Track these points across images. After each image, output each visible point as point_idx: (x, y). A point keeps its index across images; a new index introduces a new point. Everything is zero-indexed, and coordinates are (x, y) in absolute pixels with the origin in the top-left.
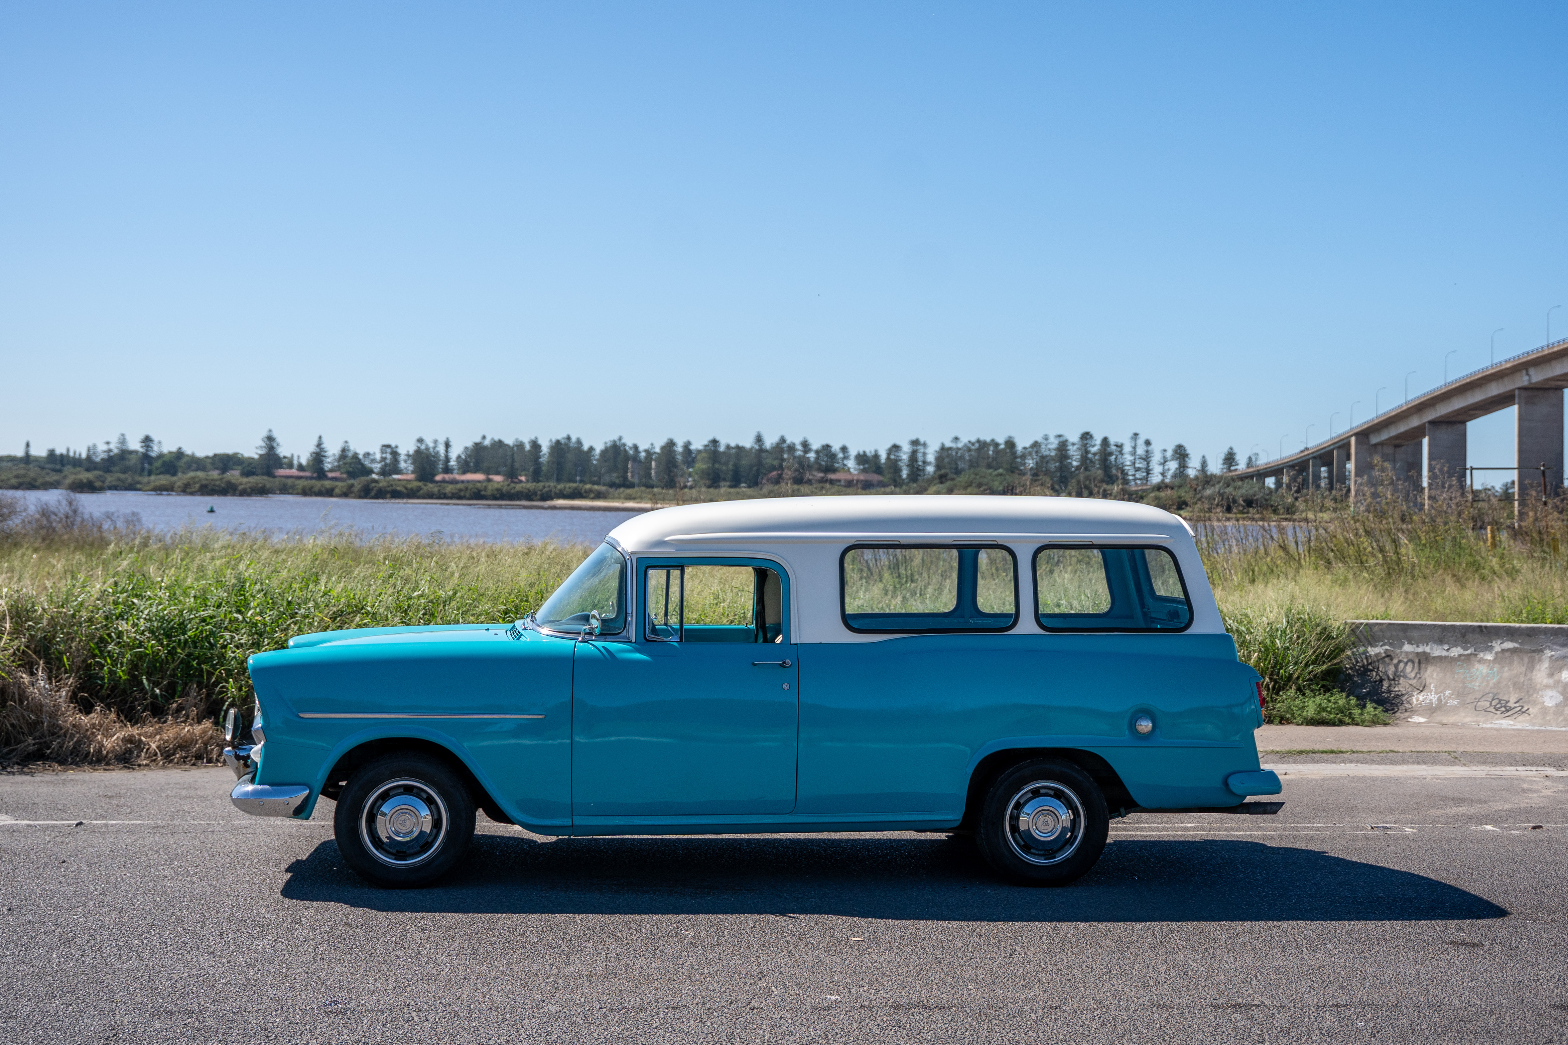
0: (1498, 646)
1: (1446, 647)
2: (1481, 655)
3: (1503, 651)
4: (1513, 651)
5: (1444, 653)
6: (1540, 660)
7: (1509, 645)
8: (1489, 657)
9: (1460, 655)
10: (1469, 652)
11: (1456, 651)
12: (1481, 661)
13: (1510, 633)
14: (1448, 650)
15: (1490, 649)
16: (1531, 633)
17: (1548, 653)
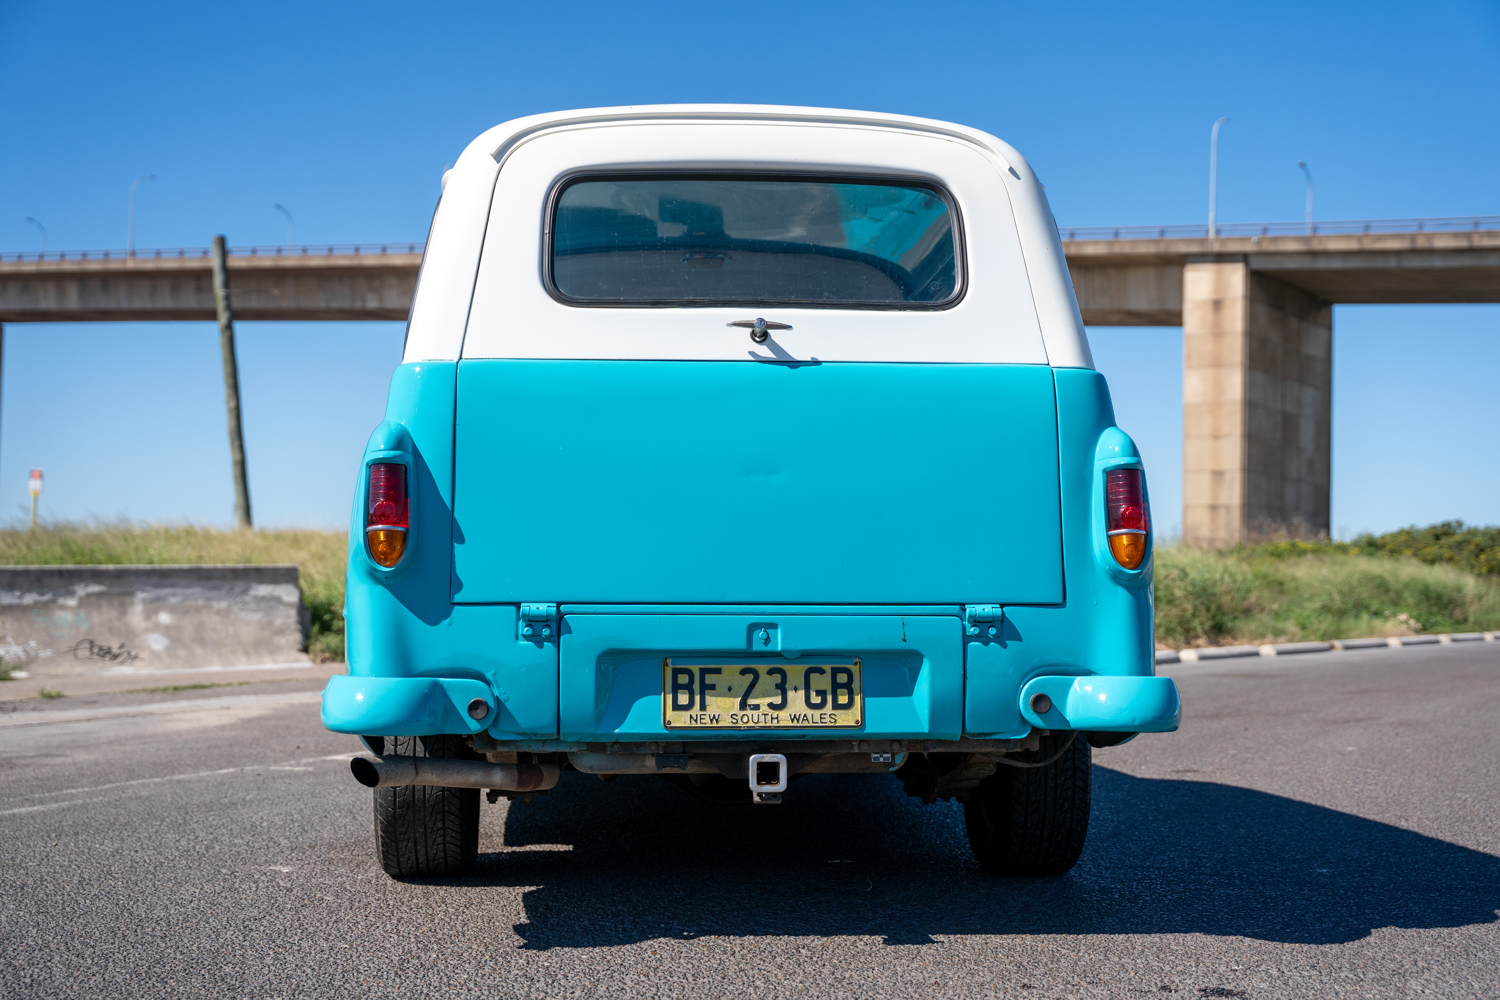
0: (81, 590)
1: (18, 593)
2: (61, 601)
3: (89, 596)
4: (99, 595)
5: (15, 601)
6: (132, 603)
7: (95, 588)
8: (72, 602)
9: (36, 604)
10: (46, 598)
11: (30, 598)
12: (63, 608)
13: (96, 576)
14: (20, 597)
15: (71, 593)
16: (121, 575)
17: (140, 596)
